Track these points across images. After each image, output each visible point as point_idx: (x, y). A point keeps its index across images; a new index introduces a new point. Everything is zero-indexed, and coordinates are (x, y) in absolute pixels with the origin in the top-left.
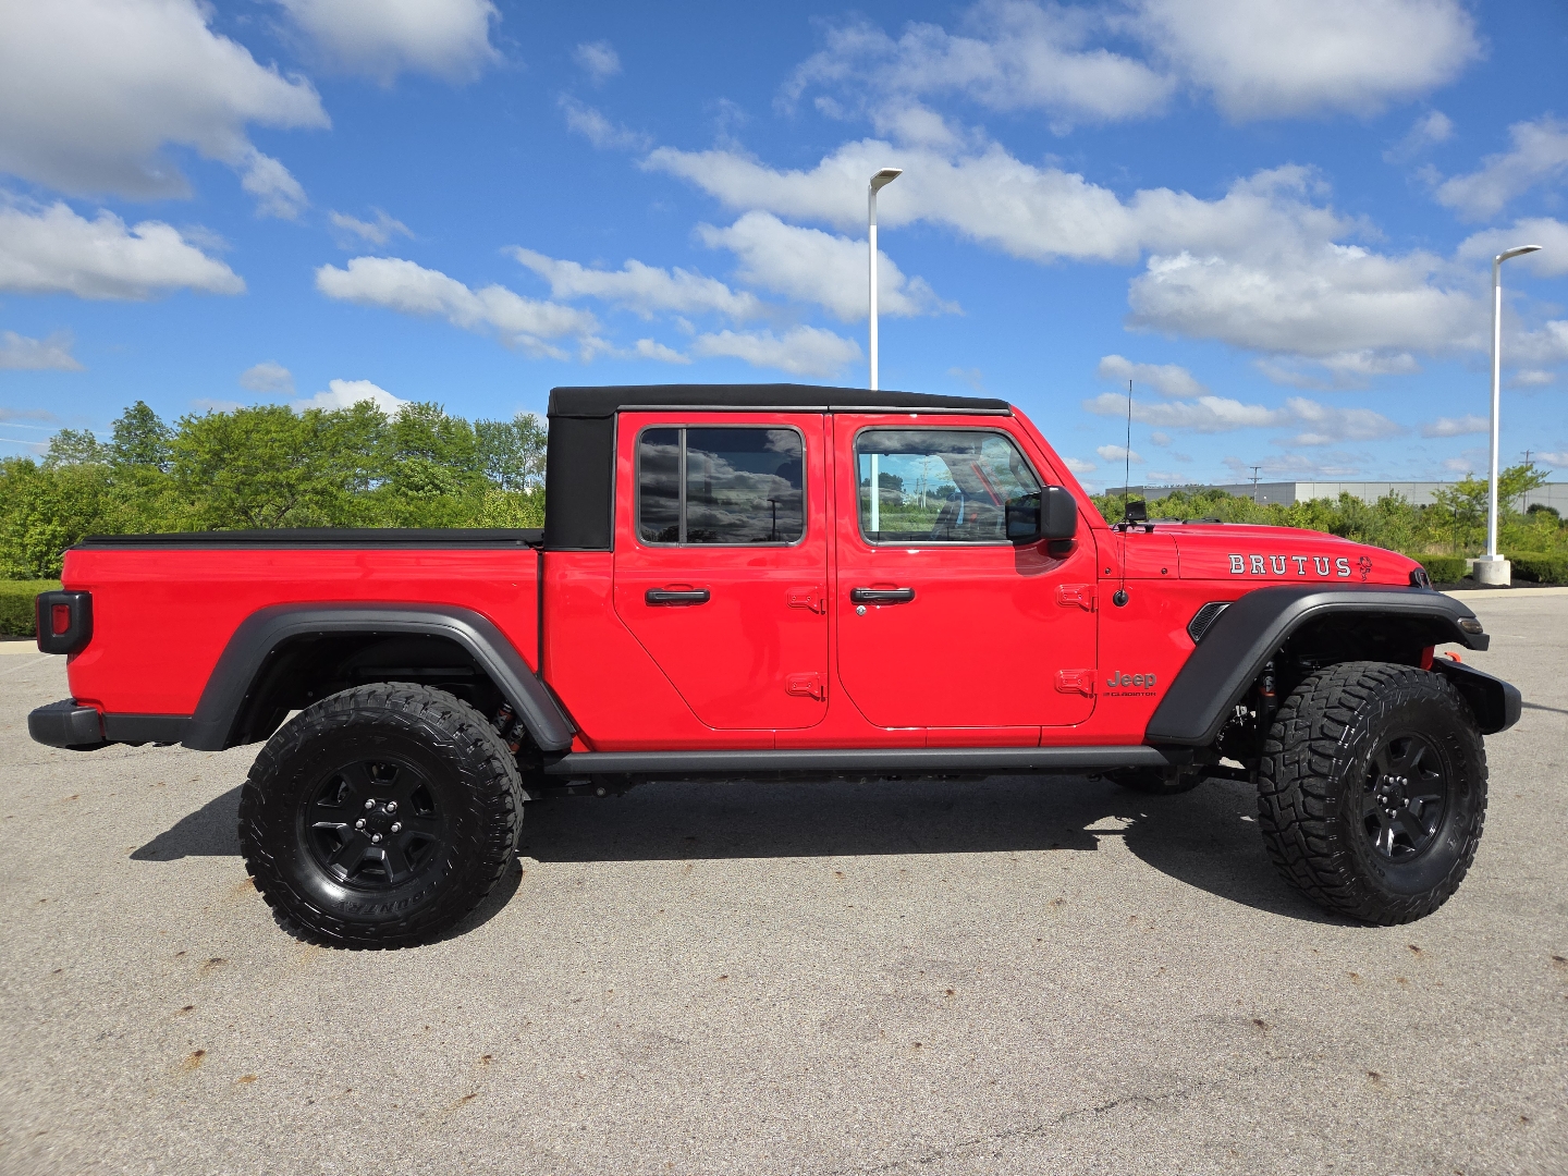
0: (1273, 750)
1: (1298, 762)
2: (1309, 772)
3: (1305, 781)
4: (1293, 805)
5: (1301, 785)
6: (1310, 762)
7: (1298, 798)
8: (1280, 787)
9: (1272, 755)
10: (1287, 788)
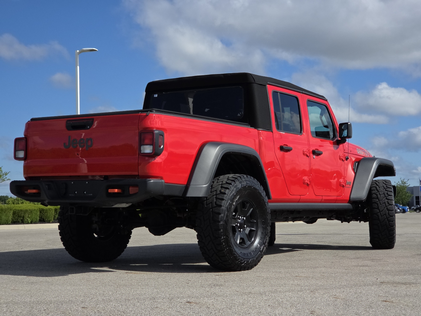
0: (376, 201)
1: (385, 203)
2: (388, 205)
3: (388, 207)
4: (385, 214)
5: (387, 208)
6: (388, 202)
7: (387, 212)
8: (381, 210)
9: (375, 203)
10: (383, 210)
